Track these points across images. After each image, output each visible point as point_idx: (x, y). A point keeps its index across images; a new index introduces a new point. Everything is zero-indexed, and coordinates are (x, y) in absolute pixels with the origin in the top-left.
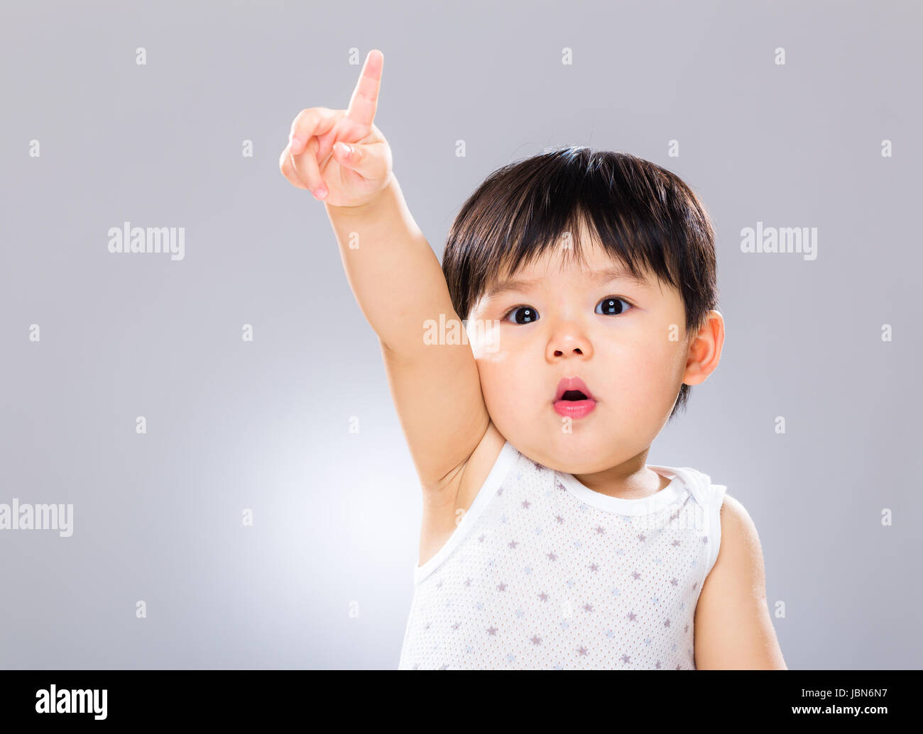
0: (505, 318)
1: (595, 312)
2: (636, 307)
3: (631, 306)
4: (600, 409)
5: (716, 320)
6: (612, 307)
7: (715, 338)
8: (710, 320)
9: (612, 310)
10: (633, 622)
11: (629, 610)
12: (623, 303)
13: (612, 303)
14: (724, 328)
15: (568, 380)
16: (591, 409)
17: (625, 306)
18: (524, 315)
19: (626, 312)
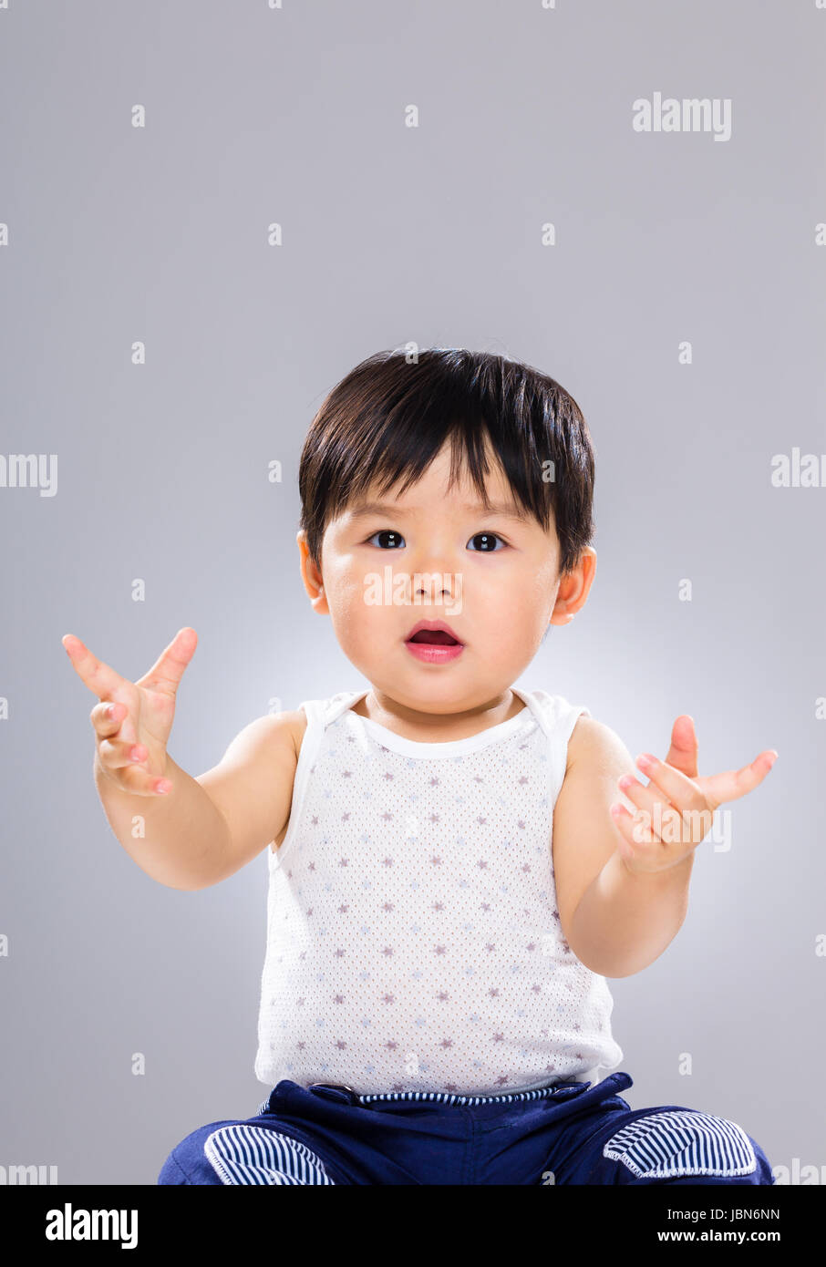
0: (368, 541)
1: (467, 547)
2: (511, 547)
3: (506, 544)
4: (466, 654)
5: (589, 558)
6: (484, 543)
7: (585, 576)
8: (584, 557)
9: (484, 546)
10: (484, 870)
11: (478, 858)
12: (497, 541)
13: (485, 539)
14: (597, 567)
15: (429, 622)
16: (456, 655)
17: (499, 544)
18: (389, 540)
19: (500, 550)
